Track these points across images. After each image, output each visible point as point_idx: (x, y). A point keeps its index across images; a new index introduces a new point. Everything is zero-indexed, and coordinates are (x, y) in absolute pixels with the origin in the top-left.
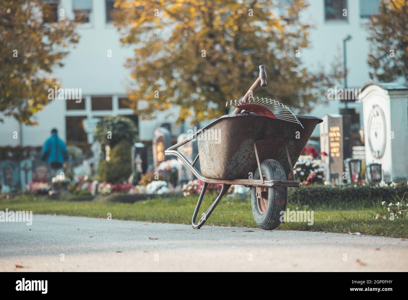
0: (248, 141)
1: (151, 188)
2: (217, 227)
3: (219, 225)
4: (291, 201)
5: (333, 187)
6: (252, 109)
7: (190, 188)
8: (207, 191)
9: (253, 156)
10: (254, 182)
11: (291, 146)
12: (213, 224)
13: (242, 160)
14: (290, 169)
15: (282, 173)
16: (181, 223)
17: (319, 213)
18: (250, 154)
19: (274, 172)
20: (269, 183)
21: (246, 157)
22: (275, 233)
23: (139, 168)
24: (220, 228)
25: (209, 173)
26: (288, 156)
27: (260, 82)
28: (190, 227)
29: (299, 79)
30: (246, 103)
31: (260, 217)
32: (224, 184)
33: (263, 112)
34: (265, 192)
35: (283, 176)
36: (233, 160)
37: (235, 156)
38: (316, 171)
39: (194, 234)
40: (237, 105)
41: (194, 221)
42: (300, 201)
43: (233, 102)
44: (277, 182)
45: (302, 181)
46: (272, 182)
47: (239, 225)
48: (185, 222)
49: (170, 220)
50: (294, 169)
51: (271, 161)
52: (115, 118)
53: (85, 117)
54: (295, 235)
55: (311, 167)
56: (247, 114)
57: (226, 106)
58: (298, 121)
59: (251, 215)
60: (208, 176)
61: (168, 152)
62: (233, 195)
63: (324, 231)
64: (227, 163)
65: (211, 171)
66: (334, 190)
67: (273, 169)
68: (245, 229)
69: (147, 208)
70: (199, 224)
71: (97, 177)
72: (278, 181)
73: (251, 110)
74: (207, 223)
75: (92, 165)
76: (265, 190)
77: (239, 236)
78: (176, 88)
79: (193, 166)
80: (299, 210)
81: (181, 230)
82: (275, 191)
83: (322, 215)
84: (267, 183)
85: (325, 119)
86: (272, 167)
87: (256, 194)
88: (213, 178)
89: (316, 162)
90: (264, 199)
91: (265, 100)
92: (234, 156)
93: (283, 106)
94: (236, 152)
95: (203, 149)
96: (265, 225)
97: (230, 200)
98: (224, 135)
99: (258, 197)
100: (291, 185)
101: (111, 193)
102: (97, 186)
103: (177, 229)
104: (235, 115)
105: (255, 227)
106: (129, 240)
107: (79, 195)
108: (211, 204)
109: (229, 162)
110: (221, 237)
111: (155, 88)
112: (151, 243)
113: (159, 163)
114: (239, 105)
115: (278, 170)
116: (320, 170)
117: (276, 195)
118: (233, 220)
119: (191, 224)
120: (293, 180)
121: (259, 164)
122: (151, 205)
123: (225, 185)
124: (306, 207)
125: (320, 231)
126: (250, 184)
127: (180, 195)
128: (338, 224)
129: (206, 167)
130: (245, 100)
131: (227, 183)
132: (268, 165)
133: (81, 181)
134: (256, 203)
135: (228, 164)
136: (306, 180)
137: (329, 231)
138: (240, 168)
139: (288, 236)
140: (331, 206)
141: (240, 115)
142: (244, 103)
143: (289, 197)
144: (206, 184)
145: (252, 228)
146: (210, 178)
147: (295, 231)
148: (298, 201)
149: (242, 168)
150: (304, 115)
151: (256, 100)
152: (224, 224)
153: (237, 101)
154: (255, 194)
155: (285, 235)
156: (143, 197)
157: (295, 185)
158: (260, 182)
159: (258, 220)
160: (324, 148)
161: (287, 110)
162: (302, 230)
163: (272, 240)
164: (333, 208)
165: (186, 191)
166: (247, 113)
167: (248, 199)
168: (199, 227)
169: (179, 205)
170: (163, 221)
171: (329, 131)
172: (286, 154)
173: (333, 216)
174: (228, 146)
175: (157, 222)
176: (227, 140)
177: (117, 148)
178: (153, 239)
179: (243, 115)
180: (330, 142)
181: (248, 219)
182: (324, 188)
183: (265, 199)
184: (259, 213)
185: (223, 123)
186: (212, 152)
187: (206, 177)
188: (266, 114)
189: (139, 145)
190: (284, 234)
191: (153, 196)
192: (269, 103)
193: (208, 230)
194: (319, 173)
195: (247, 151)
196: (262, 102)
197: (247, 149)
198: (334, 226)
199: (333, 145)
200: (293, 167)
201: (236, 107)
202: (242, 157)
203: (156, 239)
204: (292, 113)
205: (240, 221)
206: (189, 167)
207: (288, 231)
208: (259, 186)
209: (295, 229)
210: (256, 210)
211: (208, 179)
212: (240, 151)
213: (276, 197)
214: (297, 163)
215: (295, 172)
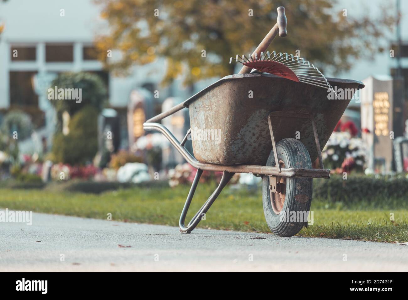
0: (260, 112)
1: (124, 173)
2: (214, 231)
3: (217, 227)
4: (319, 196)
5: (377, 177)
6: (266, 68)
7: (178, 175)
8: (202, 180)
9: (266, 134)
10: (267, 170)
11: (320, 120)
12: (209, 227)
13: (251, 138)
14: (317, 153)
15: (306, 157)
16: (165, 224)
17: (357, 214)
18: (262, 130)
19: (296, 157)
20: (288, 172)
21: (257, 135)
22: (295, 241)
23: (109, 145)
24: (219, 232)
25: (204, 156)
26: (316, 135)
27: (277, 30)
28: (177, 230)
29: (335, 26)
30: (258, 59)
31: (274, 219)
32: (225, 171)
33: (282, 72)
34: (282, 184)
35: (308, 162)
36: (238, 139)
37: (241, 132)
38: (355, 154)
39: (182, 241)
40: (245, 61)
41: (182, 223)
42: (332, 196)
43: (240, 57)
44: (299, 171)
45: (334, 168)
46: (292, 170)
47: (245, 228)
48: (171, 223)
49: (150, 220)
50: (324, 152)
51: (292, 140)
52: (76, 75)
53: (35, 72)
54: (322, 245)
55: (347, 150)
56: (259, 75)
57: (230, 62)
58: (330, 86)
59: (263, 215)
60: (203, 160)
61: (149, 125)
62: (238, 187)
63: (362, 239)
64: (229, 142)
65: (208, 153)
66: (378, 181)
67: (293, 153)
68: (253, 235)
69: (119, 201)
70: (189, 226)
71: (50, 156)
72: (300, 169)
73: (264, 69)
74: (201, 225)
75: (44, 140)
76: (281, 182)
77: (244, 245)
78: (162, 34)
79: (183, 145)
80: (330, 208)
81: (164, 235)
82: (296, 183)
83: (360, 217)
84: (285, 171)
85: (368, 84)
86: (292, 149)
87: (270, 187)
88: (209, 163)
89: (355, 143)
90: (280, 194)
91: (284, 56)
92: (239, 133)
93: (309, 64)
94: (243, 127)
95: (196, 122)
96: (281, 230)
97: (235, 192)
98: (227, 103)
99: (271, 191)
100: (318, 175)
101: (69, 179)
102: (50, 169)
103: (158, 232)
104: (242, 76)
105: (267, 232)
106: (90, 247)
107: (26, 181)
108: (207, 198)
109: (233, 141)
110: (219, 246)
111: (134, 33)
112: (121, 252)
113: (136, 139)
114: (247, 62)
115: (300, 154)
116: (360, 153)
117: (297, 188)
118: (237, 221)
119: (178, 225)
120: (322, 168)
121: (274, 144)
122: (124, 197)
123: (226, 173)
124: (339, 204)
125: (356, 239)
126: (262, 172)
127: (164, 185)
128: (382, 230)
129: (200, 148)
130: (256, 55)
131: (230, 170)
132: (287, 146)
133: (29, 161)
134: (268, 199)
135: (231, 145)
136: (340, 167)
137: (369, 240)
138: (247, 150)
139: (312, 245)
140: (373, 204)
141: (249, 76)
142: (255, 59)
143: (316, 191)
144: (200, 171)
145: (263, 233)
146: (205, 163)
147: (322, 239)
148: (329, 197)
149: (250, 150)
150: (339, 78)
151: (272, 56)
152: (225, 226)
153: (245, 56)
154: (268, 187)
155: (308, 245)
156: (114, 186)
157: (323, 175)
158: (274, 170)
159: (271, 223)
160: (366, 122)
161: (314, 70)
162: (332, 238)
163: (290, 252)
164: (376, 206)
165: (173, 178)
166: (259, 73)
167: (259, 192)
168: (189, 231)
169: (163, 198)
170: (140, 220)
171: (374, 99)
172: (312, 131)
173: (375, 217)
174: (231, 119)
175: (131, 222)
176: (230, 111)
177: (78, 116)
178: (124, 247)
179: (254, 76)
180: (375, 114)
181: (257, 220)
182: (365, 179)
183: (282, 193)
184: (272, 213)
185: (225, 86)
186: (209, 126)
187: (201, 161)
188: (285, 75)
189: (109, 113)
190: (307, 242)
191: (127, 185)
192: (289, 60)
193: (201, 235)
194: (358, 158)
195: (258, 126)
196: (280, 58)
197: (258, 124)
198: (375, 233)
199: (379, 118)
200: (322, 150)
201: (244, 64)
202: (251, 135)
203: (128, 247)
204: (321, 74)
205: (247, 223)
206: (178, 146)
207: (312, 239)
208: (274, 176)
209: (322, 236)
210: (269, 209)
211: (203, 164)
212: (248, 126)
213: (297, 192)
214: (328, 143)
215: (324, 156)
